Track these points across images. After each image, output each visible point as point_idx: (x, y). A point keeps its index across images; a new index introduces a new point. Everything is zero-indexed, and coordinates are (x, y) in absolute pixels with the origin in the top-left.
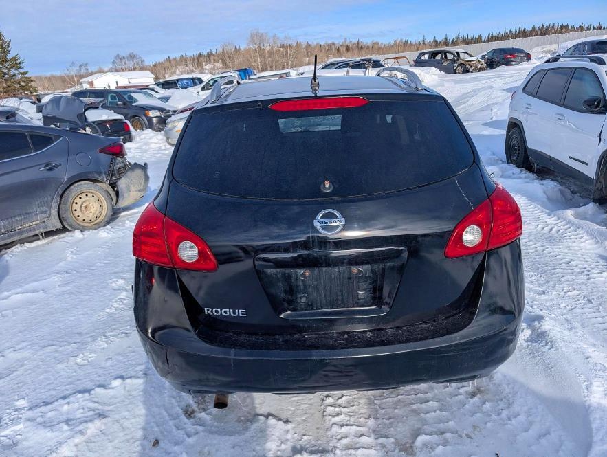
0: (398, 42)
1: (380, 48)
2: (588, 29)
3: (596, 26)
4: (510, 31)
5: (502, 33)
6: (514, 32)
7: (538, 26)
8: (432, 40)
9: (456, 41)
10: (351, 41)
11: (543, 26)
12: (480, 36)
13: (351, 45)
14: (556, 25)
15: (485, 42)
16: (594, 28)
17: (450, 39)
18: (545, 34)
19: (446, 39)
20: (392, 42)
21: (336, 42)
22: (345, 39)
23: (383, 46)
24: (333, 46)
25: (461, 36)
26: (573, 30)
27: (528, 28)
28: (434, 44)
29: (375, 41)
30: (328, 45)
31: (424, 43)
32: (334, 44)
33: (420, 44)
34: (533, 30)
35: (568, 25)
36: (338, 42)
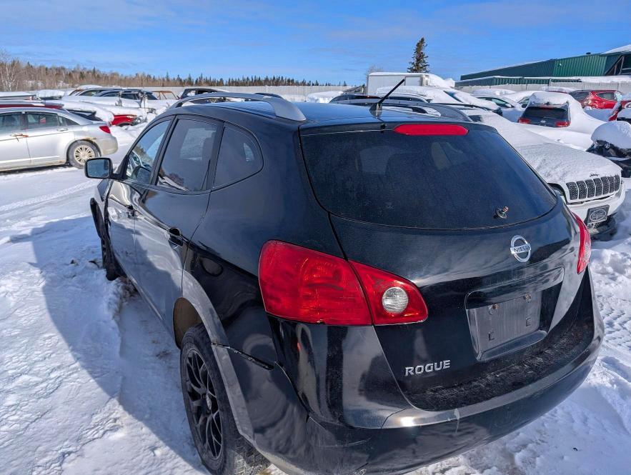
0: (140, 75)
1: (121, 80)
2: (309, 85)
3: (315, 83)
4: (248, 78)
5: (241, 79)
6: (251, 80)
7: (270, 77)
8: (176, 78)
9: (200, 81)
10: (84, 69)
11: (274, 78)
12: (221, 80)
13: (85, 73)
14: (284, 78)
15: (226, 85)
16: (313, 85)
17: (194, 79)
18: (276, 85)
19: (190, 79)
20: (134, 75)
21: (67, 67)
22: (78, 65)
23: (123, 78)
24: (63, 71)
25: (204, 77)
26: (297, 84)
27: (263, 78)
28: (178, 83)
29: (114, 71)
30: (57, 69)
31: (168, 80)
32: (63, 69)
33: (164, 80)
34: (267, 80)
35: (293, 80)
36: (70, 67)
